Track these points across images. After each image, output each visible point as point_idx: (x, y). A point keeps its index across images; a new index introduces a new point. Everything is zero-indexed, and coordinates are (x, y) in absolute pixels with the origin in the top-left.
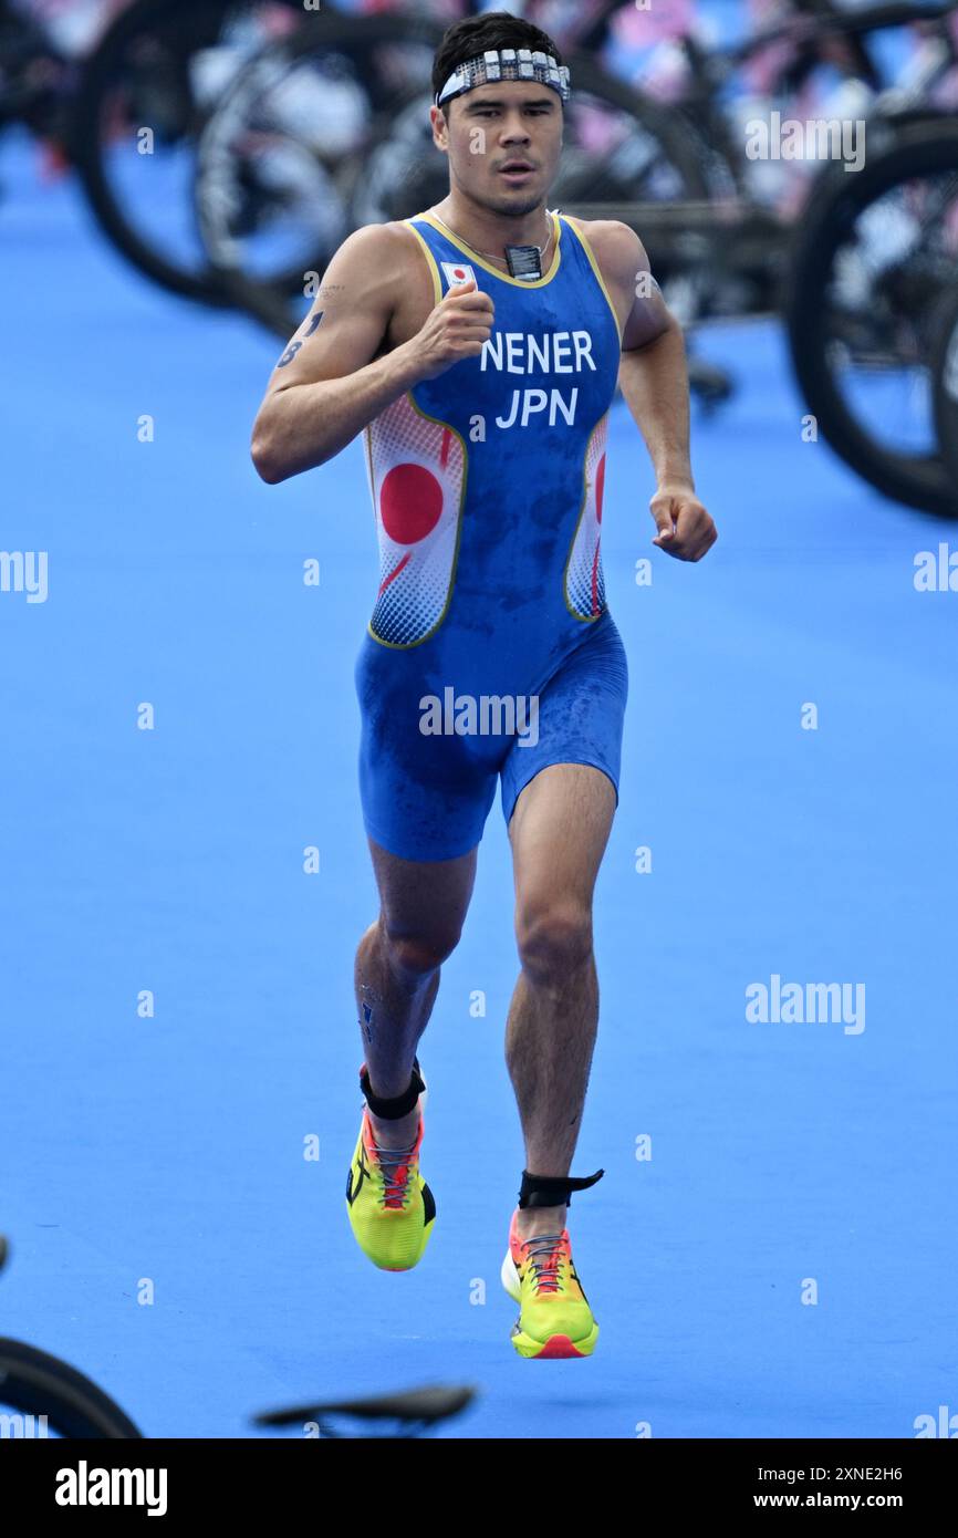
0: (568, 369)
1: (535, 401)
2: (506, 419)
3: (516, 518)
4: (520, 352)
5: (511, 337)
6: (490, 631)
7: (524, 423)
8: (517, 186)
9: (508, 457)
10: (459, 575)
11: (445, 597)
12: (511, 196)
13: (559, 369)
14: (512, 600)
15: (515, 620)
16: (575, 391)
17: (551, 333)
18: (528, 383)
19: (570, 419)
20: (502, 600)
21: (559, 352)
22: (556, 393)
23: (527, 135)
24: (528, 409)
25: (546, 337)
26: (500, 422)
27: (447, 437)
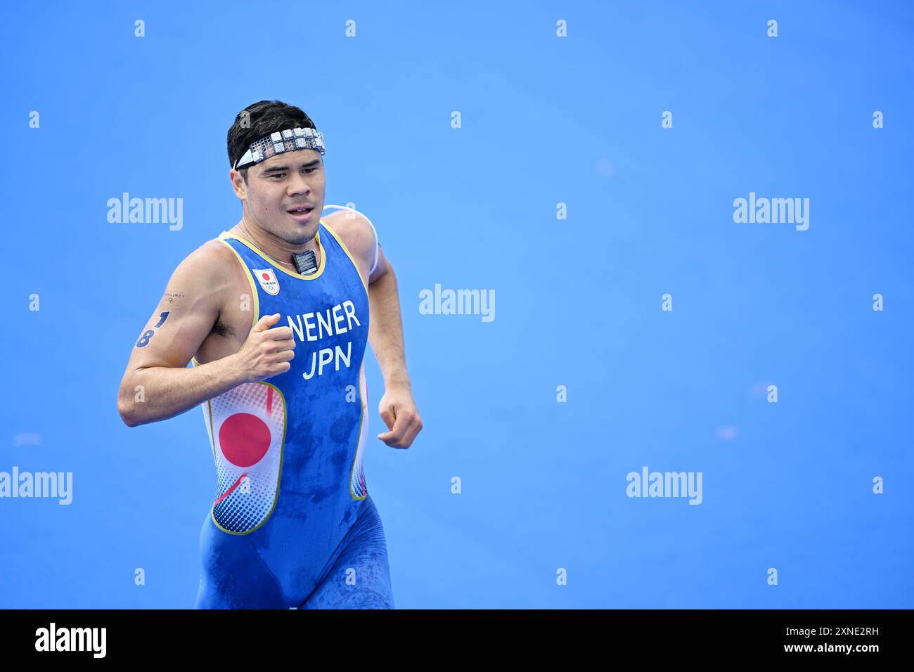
0: (344, 330)
1: (326, 356)
2: (308, 374)
3: (320, 439)
4: (313, 326)
5: (306, 317)
6: (304, 518)
7: (320, 373)
8: (303, 223)
9: (312, 398)
10: (283, 482)
11: (273, 497)
12: (300, 231)
13: (339, 331)
14: (319, 496)
15: (321, 508)
16: (350, 344)
17: (331, 307)
18: (321, 346)
19: (348, 363)
20: (313, 496)
21: (338, 319)
22: (338, 349)
23: (308, 188)
24: (322, 363)
25: (328, 311)
26: (306, 376)
27: (270, 392)
